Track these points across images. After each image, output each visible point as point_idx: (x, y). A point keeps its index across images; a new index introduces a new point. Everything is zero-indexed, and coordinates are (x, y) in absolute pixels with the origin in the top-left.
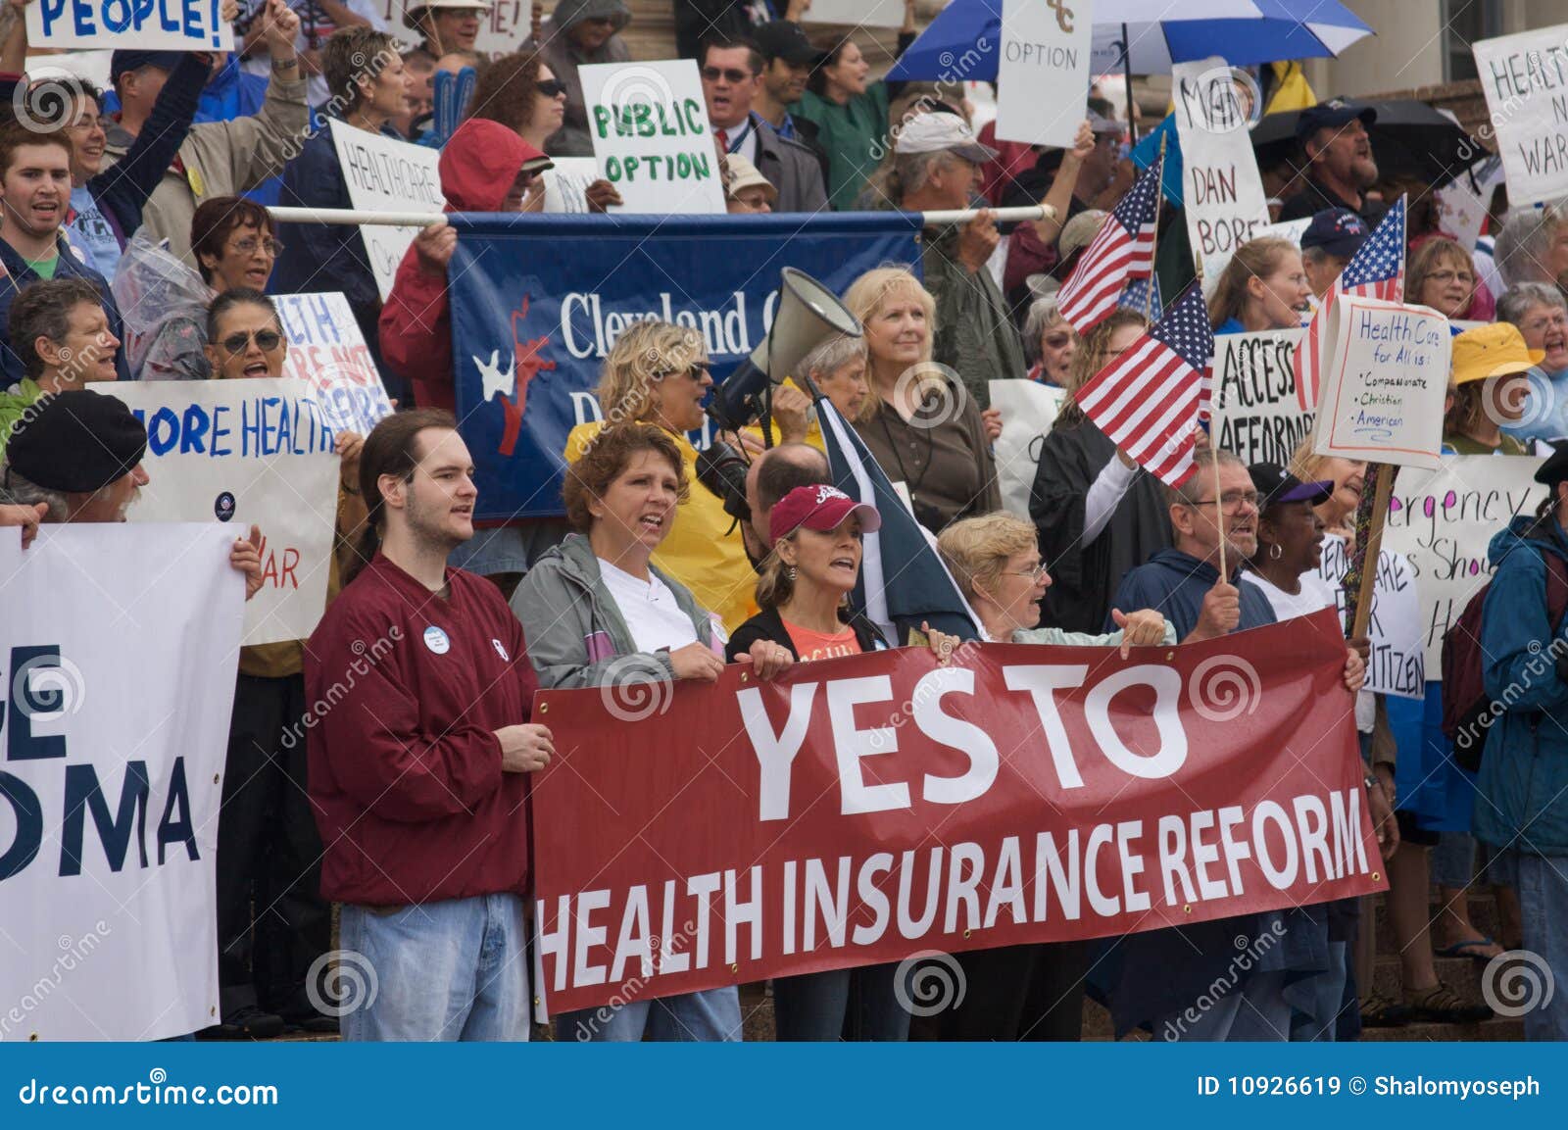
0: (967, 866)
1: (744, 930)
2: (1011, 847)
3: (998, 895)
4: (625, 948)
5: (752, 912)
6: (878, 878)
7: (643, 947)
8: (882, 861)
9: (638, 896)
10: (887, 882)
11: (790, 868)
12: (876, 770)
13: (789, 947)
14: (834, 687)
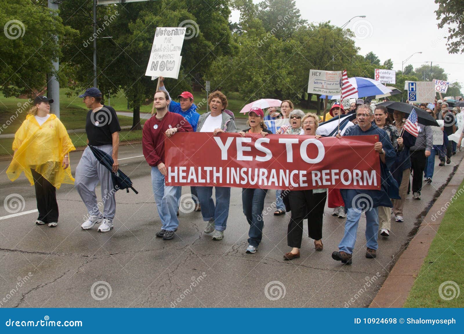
0: (263, 174)
1: (218, 178)
2: (274, 171)
3: (271, 180)
4: (190, 177)
5: (220, 175)
6: (244, 172)
7: (194, 177)
8: (245, 169)
9: (192, 169)
10: (246, 173)
11: (228, 169)
12: (245, 153)
13: (228, 182)
14: (237, 138)
